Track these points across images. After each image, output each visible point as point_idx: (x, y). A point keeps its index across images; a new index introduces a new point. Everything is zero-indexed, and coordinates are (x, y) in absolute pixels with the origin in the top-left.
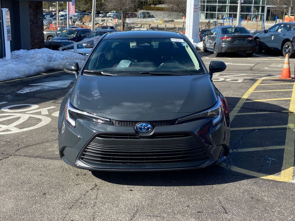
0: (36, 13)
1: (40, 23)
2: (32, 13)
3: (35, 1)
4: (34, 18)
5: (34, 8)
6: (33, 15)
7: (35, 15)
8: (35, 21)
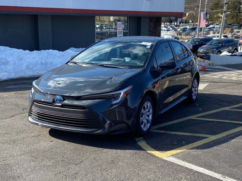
0: (156, 25)
1: (158, 32)
2: (152, 25)
3: (156, 17)
4: (153, 29)
5: (154, 22)
6: (153, 27)
7: (154, 27)
8: (154, 31)
